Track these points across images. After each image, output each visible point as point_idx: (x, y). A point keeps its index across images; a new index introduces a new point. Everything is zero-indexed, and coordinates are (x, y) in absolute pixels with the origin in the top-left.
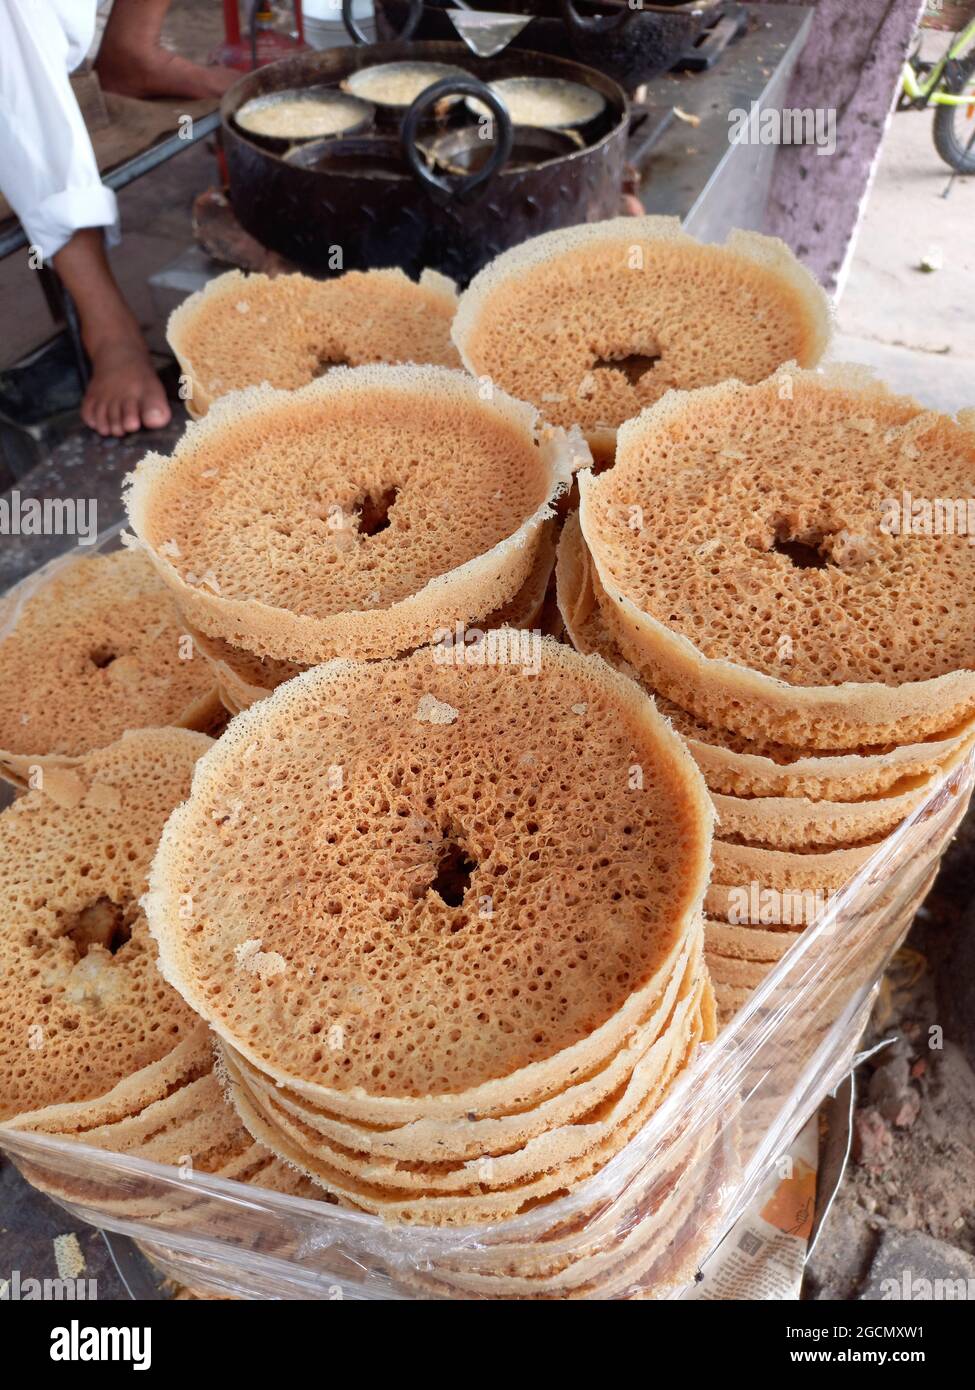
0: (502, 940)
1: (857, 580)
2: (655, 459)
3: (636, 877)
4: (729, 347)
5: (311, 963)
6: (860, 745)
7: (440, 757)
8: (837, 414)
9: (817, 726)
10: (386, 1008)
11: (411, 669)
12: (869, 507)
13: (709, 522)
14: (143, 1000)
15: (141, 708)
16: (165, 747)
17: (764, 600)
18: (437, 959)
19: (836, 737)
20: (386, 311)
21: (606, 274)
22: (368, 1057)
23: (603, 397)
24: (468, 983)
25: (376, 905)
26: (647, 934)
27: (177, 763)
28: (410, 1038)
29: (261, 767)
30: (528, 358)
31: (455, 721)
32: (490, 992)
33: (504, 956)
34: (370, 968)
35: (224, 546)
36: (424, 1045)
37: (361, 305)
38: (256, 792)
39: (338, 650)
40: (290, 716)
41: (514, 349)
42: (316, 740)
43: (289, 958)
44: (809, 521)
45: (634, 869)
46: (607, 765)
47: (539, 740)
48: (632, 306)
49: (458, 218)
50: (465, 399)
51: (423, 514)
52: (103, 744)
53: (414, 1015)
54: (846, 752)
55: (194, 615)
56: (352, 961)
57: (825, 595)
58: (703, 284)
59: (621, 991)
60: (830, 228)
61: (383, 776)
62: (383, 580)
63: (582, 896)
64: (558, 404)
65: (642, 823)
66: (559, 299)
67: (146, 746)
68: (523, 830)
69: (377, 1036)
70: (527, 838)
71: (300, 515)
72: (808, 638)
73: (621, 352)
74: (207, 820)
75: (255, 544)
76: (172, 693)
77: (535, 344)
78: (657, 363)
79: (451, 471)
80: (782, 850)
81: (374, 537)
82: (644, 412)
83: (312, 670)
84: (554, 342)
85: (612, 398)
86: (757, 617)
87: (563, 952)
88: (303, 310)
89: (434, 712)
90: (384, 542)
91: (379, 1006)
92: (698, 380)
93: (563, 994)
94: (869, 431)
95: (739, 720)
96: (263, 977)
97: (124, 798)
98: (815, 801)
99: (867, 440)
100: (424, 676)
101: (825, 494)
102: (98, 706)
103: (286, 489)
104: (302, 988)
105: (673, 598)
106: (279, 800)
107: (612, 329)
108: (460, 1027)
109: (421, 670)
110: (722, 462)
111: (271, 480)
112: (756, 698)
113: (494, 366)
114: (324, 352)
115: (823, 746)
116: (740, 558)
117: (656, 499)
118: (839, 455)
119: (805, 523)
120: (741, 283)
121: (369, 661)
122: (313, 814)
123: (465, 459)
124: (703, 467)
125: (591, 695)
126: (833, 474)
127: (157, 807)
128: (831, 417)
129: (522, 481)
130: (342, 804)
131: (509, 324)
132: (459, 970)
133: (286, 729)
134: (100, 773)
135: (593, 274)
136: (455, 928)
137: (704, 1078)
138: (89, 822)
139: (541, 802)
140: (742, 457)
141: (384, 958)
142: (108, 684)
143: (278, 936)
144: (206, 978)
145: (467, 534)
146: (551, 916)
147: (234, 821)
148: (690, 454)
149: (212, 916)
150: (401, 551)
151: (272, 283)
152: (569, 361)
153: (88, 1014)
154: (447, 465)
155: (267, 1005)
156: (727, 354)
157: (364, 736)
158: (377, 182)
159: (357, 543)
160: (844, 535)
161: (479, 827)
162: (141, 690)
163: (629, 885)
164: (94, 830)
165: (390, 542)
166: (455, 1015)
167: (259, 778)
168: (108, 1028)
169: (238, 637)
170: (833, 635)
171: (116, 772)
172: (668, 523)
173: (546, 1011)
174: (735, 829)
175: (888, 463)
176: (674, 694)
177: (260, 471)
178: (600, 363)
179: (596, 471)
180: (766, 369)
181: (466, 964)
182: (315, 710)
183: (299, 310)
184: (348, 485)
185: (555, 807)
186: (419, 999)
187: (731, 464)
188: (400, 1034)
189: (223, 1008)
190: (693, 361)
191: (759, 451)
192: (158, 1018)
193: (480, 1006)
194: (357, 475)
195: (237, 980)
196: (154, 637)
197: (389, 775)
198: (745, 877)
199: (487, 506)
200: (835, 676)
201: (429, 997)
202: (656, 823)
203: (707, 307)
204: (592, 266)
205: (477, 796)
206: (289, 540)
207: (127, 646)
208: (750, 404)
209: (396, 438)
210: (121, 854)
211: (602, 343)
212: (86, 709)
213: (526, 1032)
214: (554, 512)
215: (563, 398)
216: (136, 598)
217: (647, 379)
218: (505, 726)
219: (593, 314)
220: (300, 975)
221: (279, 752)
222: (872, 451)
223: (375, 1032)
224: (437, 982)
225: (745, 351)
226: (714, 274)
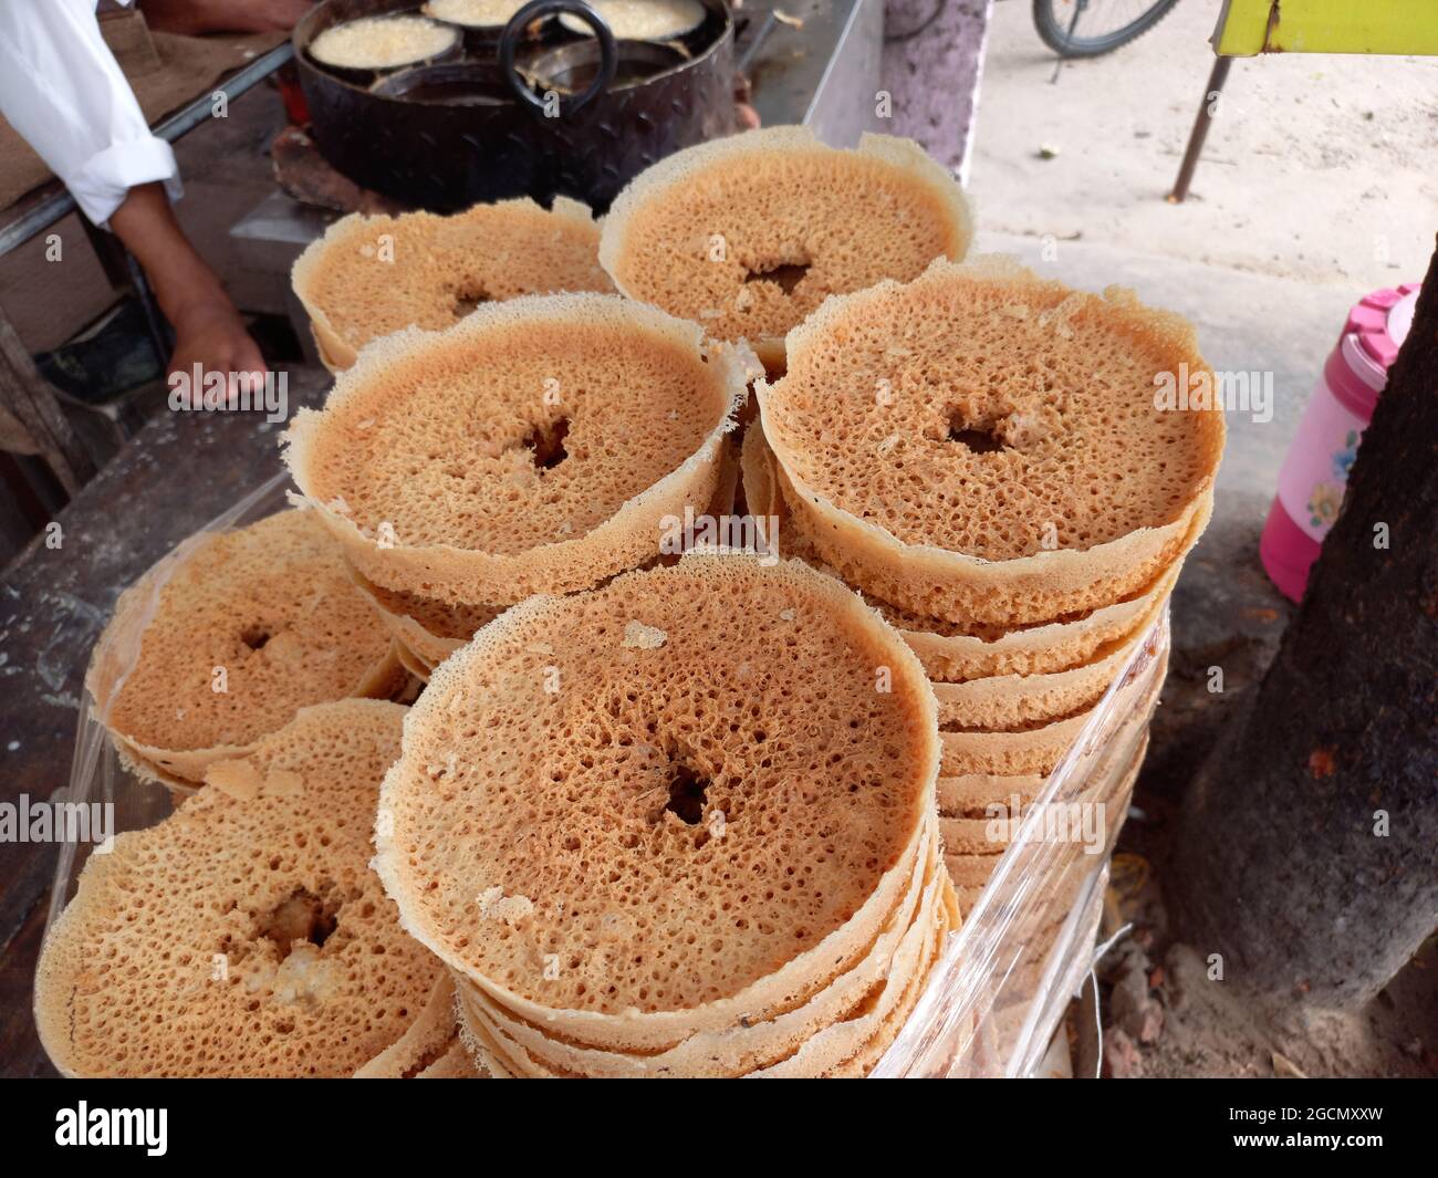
0: (748, 847)
1: (1033, 458)
2: (824, 363)
3: (869, 767)
4: (876, 249)
5: (558, 901)
6: (1060, 614)
7: (655, 681)
8: (991, 304)
9: (1017, 600)
10: (643, 931)
11: (611, 598)
12: (1034, 388)
13: (886, 419)
14: (362, 988)
15: (309, 685)
16: (344, 722)
17: (950, 487)
18: (686, 876)
19: (1035, 609)
20: (521, 242)
21: (744, 187)
22: (633, 981)
23: (760, 309)
24: (721, 893)
25: (614, 834)
26: (889, 819)
27: (361, 737)
28: (672, 956)
29: (471, 716)
30: (680, 277)
31: (665, 643)
32: (744, 899)
33: (752, 863)
34: (620, 895)
35: (395, 496)
36: (688, 959)
37: (493, 238)
38: (470, 742)
39: (535, 586)
40: (493, 661)
41: (664, 269)
42: (523, 681)
43: (534, 900)
44: (980, 408)
45: (865, 759)
46: (824, 665)
47: (752, 650)
48: (775, 217)
49: (569, 140)
50: (624, 323)
51: (600, 442)
52: (273, 727)
53: (672, 934)
54: (1047, 622)
55: (374, 571)
56: (599, 892)
57: (1006, 476)
58: (842, 190)
59: (872, 876)
60: (946, 121)
61: (600, 708)
62: (571, 511)
63: (820, 793)
64: (717, 320)
65: (866, 715)
66: (701, 216)
67: (323, 723)
68: (751, 740)
69: (639, 960)
70: (757, 747)
71: (472, 456)
72: (996, 519)
73: (771, 263)
74: (423, 778)
75: (429, 490)
76: (341, 665)
77: (685, 263)
78: (808, 271)
79: (621, 396)
80: (1000, 731)
81: (553, 470)
82: (808, 319)
83: (509, 611)
84: (703, 259)
85: (770, 309)
86: (945, 504)
87: (810, 849)
88: (432, 248)
89: (642, 637)
90: (565, 473)
91: (636, 930)
92: (852, 284)
93: (816, 889)
94: (1023, 316)
95: (943, 605)
96: (511, 922)
97: (306, 782)
98: (1024, 676)
99: (1023, 325)
100: (626, 603)
101: (991, 380)
102: (261, 689)
103: (451, 431)
104: (553, 926)
105: (864, 495)
106: (495, 747)
107: (759, 241)
108: (721, 936)
109: (621, 598)
110: (889, 360)
111: (433, 425)
112: (958, 580)
113: (646, 288)
114: (460, 290)
115: (1025, 620)
116: (921, 450)
117: (831, 402)
118: (998, 343)
119: (977, 410)
120: (879, 185)
121: (568, 594)
122: (533, 756)
123: (633, 383)
124: (872, 367)
125: (797, 600)
126: (996, 362)
127: (345, 786)
128: (985, 307)
129: (695, 398)
130: (562, 742)
131: (655, 246)
132: (709, 883)
133: (490, 675)
134: (275, 759)
135: (732, 188)
136: (698, 845)
137: (957, 965)
138: (272, 812)
139: (764, 712)
140: (907, 353)
141: (632, 884)
142: (267, 665)
143: (518, 880)
144: (450, 933)
145: (649, 457)
146: (792, 816)
147: (451, 774)
148: (857, 355)
149: (445, 871)
150: (584, 480)
151: (395, 223)
152: (721, 277)
153: (304, 1013)
154: (616, 391)
155: (519, 948)
156: (876, 256)
157: (573, 671)
158: (478, 108)
159: (537, 478)
160: (1014, 417)
161: (706, 743)
162: (305, 666)
163: (864, 775)
164: (279, 820)
165: (572, 472)
166: (713, 926)
167: (470, 727)
168: (328, 1024)
169: (425, 586)
170: (1019, 513)
171: (294, 756)
172: (847, 424)
173: (803, 907)
174: (952, 717)
175: (1045, 345)
176: (877, 590)
177: (419, 416)
178: (751, 276)
179: (770, 381)
180: (916, 269)
181: (717, 877)
182: (517, 651)
183: (428, 249)
184: (516, 421)
185: (779, 712)
186: (674, 917)
187: (898, 362)
188: (661, 954)
189: (474, 959)
190: (844, 266)
191: (922, 347)
192: (382, 1004)
193: (737, 913)
194: (524, 410)
195: (484, 929)
196: (312, 608)
197: (606, 706)
198: (966, 765)
199: (664, 427)
200: (1026, 550)
201: (685, 913)
202: (880, 714)
203: (849, 212)
204: (729, 181)
205: (699, 714)
206: (464, 483)
207: (282, 623)
208: (907, 302)
209: (558, 369)
210: (313, 841)
211: (751, 256)
212: (247, 694)
213: (787, 930)
214: (736, 424)
215: (721, 314)
216: (284, 570)
217: (801, 287)
218: (717, 642)
219: (738, 228)
220: (548, 914)
221: (487, 699)
222: (1029, 336)
223: (636, 956)
224: (690, 897)
225: (892, 251)
226: (852, 179)
